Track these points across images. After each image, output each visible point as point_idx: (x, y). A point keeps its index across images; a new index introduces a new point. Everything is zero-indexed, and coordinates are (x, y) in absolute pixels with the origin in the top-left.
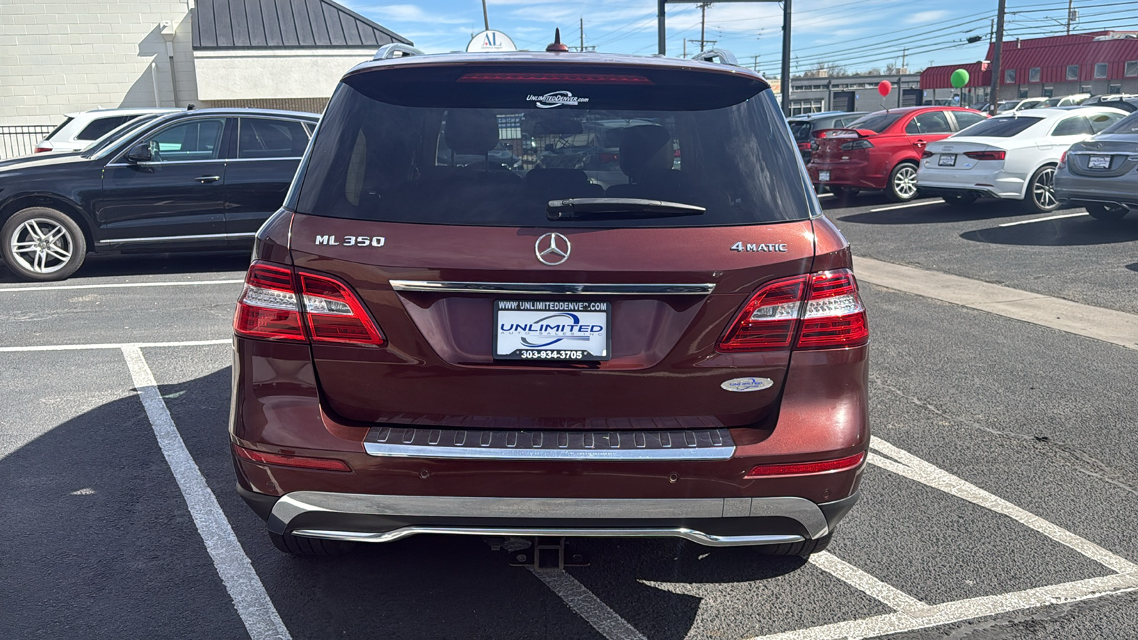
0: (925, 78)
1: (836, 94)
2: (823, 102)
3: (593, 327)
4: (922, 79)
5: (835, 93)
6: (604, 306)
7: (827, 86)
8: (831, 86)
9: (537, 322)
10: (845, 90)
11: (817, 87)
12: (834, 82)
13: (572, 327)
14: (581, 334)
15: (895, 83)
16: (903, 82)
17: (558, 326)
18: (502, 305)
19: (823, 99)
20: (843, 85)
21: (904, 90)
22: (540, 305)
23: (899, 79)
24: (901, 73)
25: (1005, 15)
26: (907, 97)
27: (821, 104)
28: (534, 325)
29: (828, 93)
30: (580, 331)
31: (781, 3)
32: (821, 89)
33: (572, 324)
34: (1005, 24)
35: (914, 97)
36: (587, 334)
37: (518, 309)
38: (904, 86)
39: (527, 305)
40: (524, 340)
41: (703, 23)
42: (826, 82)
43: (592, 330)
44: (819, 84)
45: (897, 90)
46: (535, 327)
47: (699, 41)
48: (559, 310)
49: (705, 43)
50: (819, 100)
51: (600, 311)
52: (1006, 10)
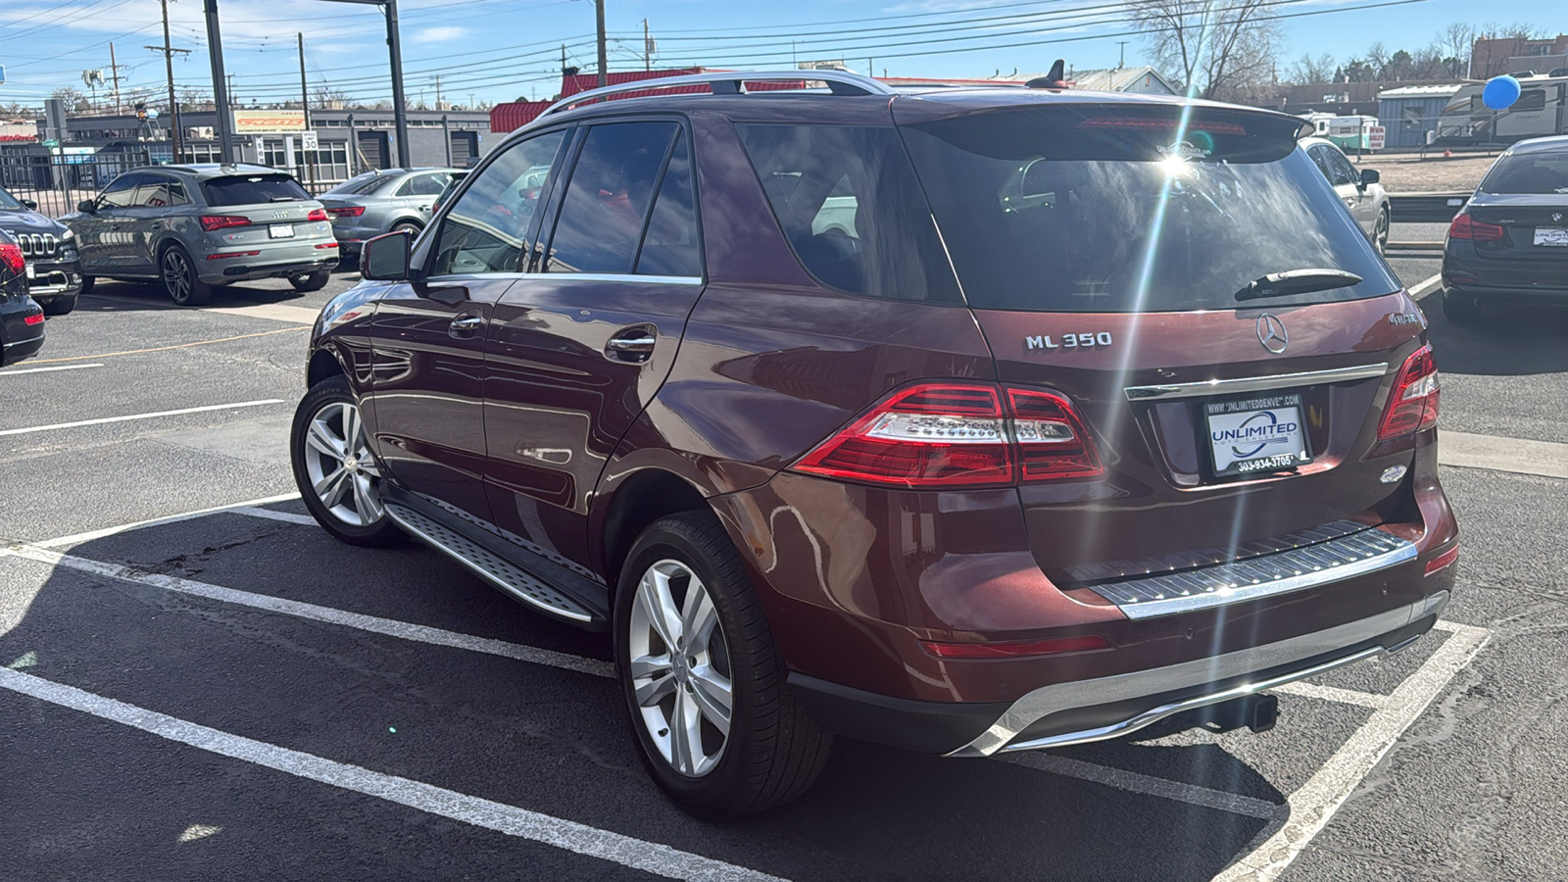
0: (496, 117)
1: (362, 135)
2: (347, 144)
3: (1288, 425)
4: (493, 119)
5: (360, 133)
6: (1296, 399)
7: (348, 122)
8: (352, 123)
9: (1242, 426)
10: (373, 128)
11: (334, 123)
12: (356, 117)
13: (1272, 427)
14: (1280, 435)
15: (440, 122)
16: (449, 121)
17: (1260, 428)
18: (1211, 408)
19: (346, 140)
20: (369, 121)
21: (452, 132)
22: (1243, 405)
23: (444, 117)
24: (443, 109)
25: (607, 42)
26: (458, 141)
27: (344, 147)
28: (1240, 430)
29: (349, 132)
30: (1278, 432)
31: (381, 6)
32: (340, 127)
33: (1271, 424)
34: (607, 54)
35: (466, 141)
36: (1285, 435)
37: (1226, 412)
38: (452, 127)
39: (1232, 406)
40: (1234, 449)
41: (165, 22)
42: (345, 117)
43: (1288, 430)
44: (336, 119)
45: (443, 131)
46: (1242, 432)
47: (162, 49)
48: (1259, 409)
49: (172, 53)
50: (341, 142)
51: (1290, 406)
52: (607, 36)
